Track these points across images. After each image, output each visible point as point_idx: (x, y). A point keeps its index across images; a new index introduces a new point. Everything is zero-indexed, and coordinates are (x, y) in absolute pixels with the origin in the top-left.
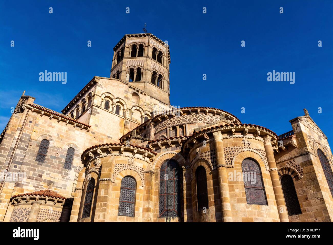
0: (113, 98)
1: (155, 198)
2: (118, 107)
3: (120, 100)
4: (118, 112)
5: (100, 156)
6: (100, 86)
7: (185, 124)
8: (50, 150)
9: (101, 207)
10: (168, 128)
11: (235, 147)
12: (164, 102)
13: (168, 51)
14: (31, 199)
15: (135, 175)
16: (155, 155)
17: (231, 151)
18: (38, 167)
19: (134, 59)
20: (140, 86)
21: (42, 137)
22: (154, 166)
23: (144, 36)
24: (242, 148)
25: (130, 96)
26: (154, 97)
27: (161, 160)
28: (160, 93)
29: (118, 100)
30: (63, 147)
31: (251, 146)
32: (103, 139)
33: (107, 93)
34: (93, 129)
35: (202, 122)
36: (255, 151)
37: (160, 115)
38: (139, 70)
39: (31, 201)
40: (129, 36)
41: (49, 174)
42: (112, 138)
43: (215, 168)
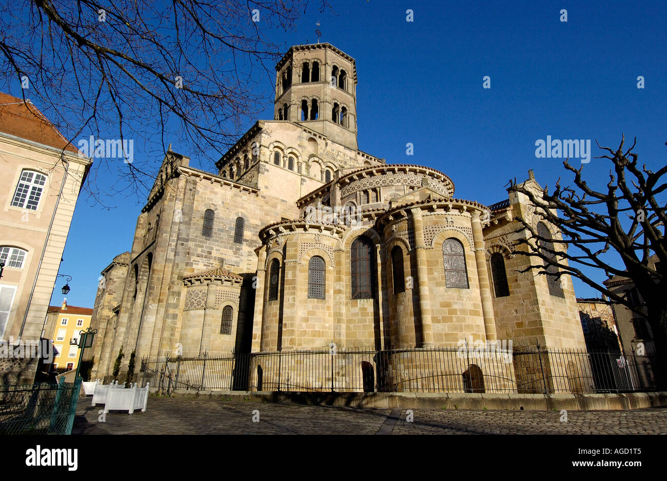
0: (285, 149)
1: (346, 279)
2: (291, 160)
3: (293, 149)
4: (291, 167)
5: (283, 234)
6: (267, 133)
7: (380, 187)
8: (217, 222)
9: (290, 290)
10: (358, 192)
11: (436, 226)
12: (350, 147)
13: (354, 68)
14: (206, 279)
15: (324, 255)
16: (345, 230)
17: (431, 230)
18: (206, 243)
19: (306, 86)
20: (316, 126)
21: (205, 207)
22: (344, 243)
23: (319, 47)
24: (445, 227)
25: (306, 143)
26: (337, 142)
27: (352, 237)
28: (344, 134)
29: (290, 150)
30: (231, 218)
31: (454, 224)
32: (276, 204)
33: (276, 141)
34: (263, 191)
35: (400, 184)
36: (459, 230)
37: (347, 175)
38: (314, 102)
39: (206, 282)
40: (297, 49)
41: (219, 250)
42: (286, 202)
43: (413, 249)
